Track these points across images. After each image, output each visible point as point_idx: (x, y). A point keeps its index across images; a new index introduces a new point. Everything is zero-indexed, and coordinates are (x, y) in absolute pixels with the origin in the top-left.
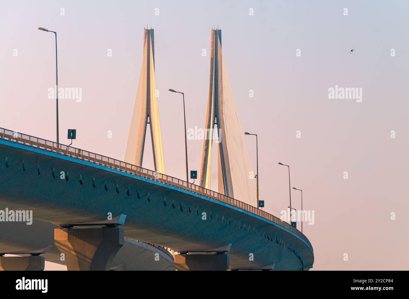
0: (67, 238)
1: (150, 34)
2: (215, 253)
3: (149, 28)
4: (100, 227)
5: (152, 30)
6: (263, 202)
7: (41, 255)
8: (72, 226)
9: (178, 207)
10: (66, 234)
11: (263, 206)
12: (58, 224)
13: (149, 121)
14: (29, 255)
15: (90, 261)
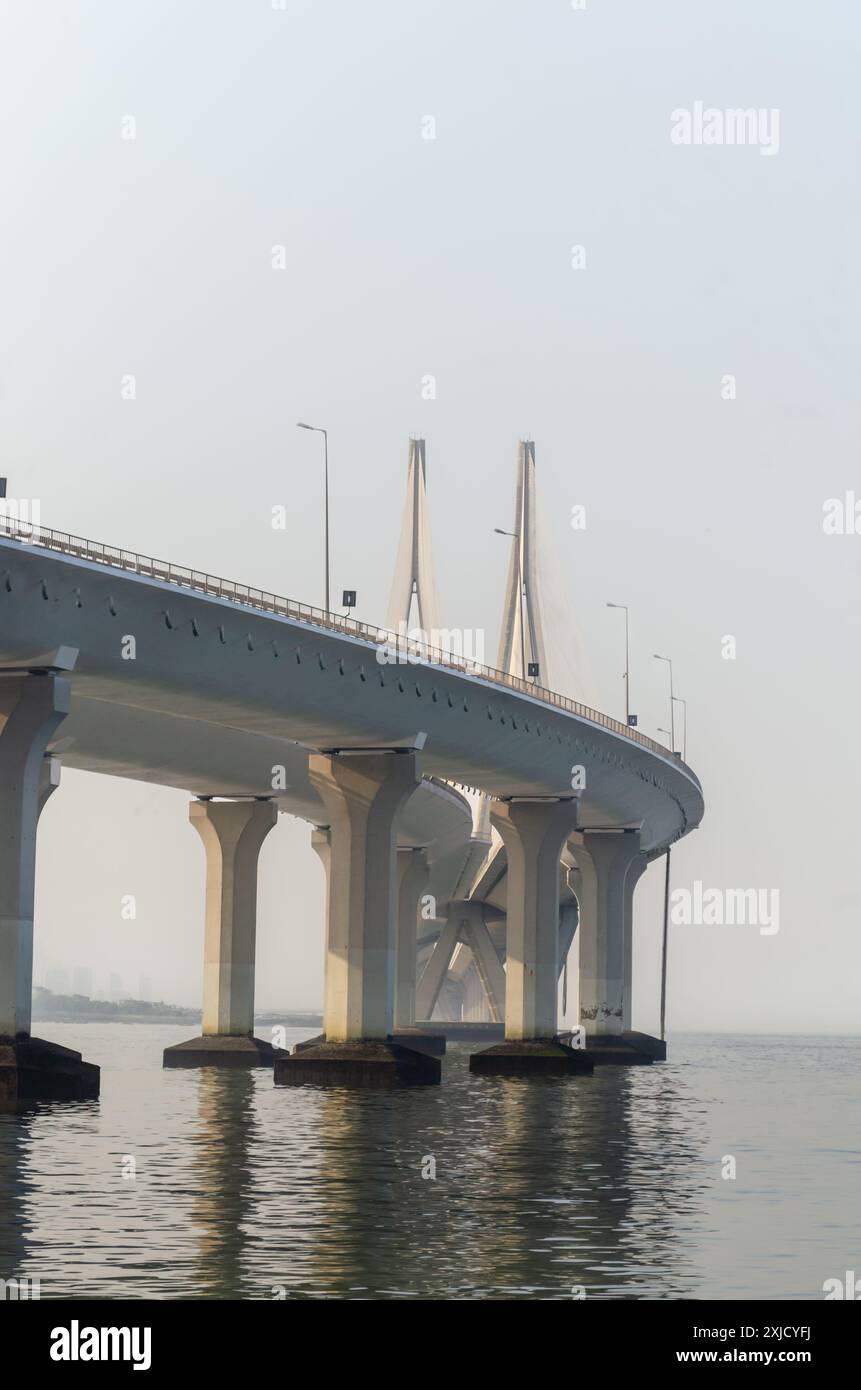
0: (329, 771)
1: (418, 447)
2: (557, 799)
3: (418, 439)
4: (381, 753)
5: (423, 442)
6: (635, 717)
7: (272, 800)
8: (338, 750)
9: (509, 723)
10: (329, 762)
11: (635, 724)
12: (315, 746)
13: (415, 589)
14: (253, 799)
15: (369, 805)
